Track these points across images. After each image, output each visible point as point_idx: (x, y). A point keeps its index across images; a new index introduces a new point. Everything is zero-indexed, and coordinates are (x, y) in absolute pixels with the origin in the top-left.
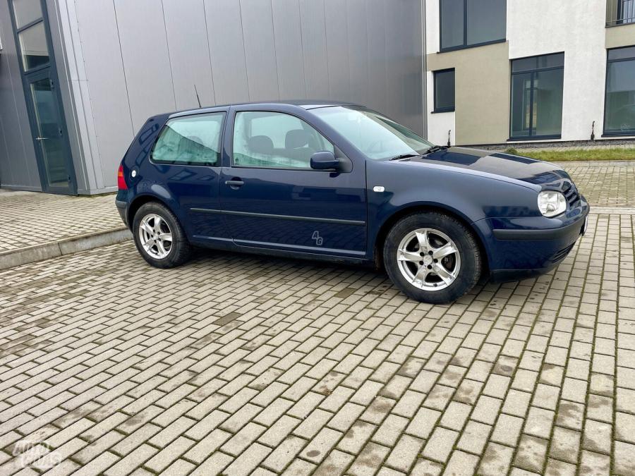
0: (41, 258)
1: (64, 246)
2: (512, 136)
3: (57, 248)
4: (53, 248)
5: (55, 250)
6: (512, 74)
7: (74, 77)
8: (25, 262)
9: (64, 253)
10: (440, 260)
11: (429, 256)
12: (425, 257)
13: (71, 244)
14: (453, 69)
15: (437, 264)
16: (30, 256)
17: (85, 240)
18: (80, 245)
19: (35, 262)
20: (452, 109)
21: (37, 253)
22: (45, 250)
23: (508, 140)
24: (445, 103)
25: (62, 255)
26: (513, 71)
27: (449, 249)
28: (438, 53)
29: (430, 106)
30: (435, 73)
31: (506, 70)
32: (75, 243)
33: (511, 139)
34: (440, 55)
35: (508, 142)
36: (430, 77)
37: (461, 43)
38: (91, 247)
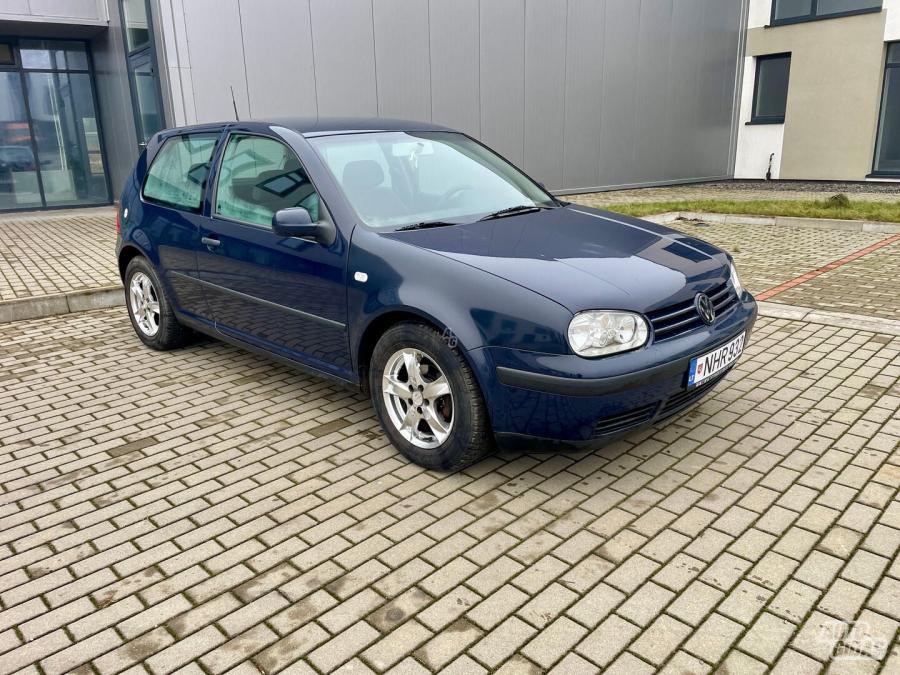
0: (41, 314)
1: (74, 301)
2: (876, 169)
3: (64, 303)
4: (58, 302)
5: (61, 305)
6: (887, 66)
7: (172, 64)
8: (18, 318)
9: (72, 310)
10: (432, 402)
11: (419, 394)
12: (415, 393)
13: (84, 299)
14: (788, 55)
15: (428, 408)
16: (25, 311)
17: (104, 295)
18: (95, 301)
19: (26, 319)
20: (780, 120)
21: (36, 307)
22: (46, 304)
23: (867, 176)
24: (770, 110)
25: (70, 312)
26: (890, 62)
27: (442, 388)
28: (766, 27)
29: (745, 111)
30: (759, 59)
31: (876, 60)
32: (89, 297)
33: (873, 174)
34: (769, 30)
35: (868, 180)
36: (749, 67)
37: (807, 11)
38: (111, 304)
